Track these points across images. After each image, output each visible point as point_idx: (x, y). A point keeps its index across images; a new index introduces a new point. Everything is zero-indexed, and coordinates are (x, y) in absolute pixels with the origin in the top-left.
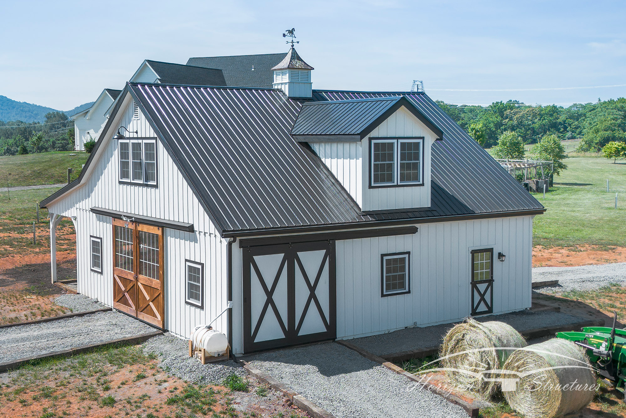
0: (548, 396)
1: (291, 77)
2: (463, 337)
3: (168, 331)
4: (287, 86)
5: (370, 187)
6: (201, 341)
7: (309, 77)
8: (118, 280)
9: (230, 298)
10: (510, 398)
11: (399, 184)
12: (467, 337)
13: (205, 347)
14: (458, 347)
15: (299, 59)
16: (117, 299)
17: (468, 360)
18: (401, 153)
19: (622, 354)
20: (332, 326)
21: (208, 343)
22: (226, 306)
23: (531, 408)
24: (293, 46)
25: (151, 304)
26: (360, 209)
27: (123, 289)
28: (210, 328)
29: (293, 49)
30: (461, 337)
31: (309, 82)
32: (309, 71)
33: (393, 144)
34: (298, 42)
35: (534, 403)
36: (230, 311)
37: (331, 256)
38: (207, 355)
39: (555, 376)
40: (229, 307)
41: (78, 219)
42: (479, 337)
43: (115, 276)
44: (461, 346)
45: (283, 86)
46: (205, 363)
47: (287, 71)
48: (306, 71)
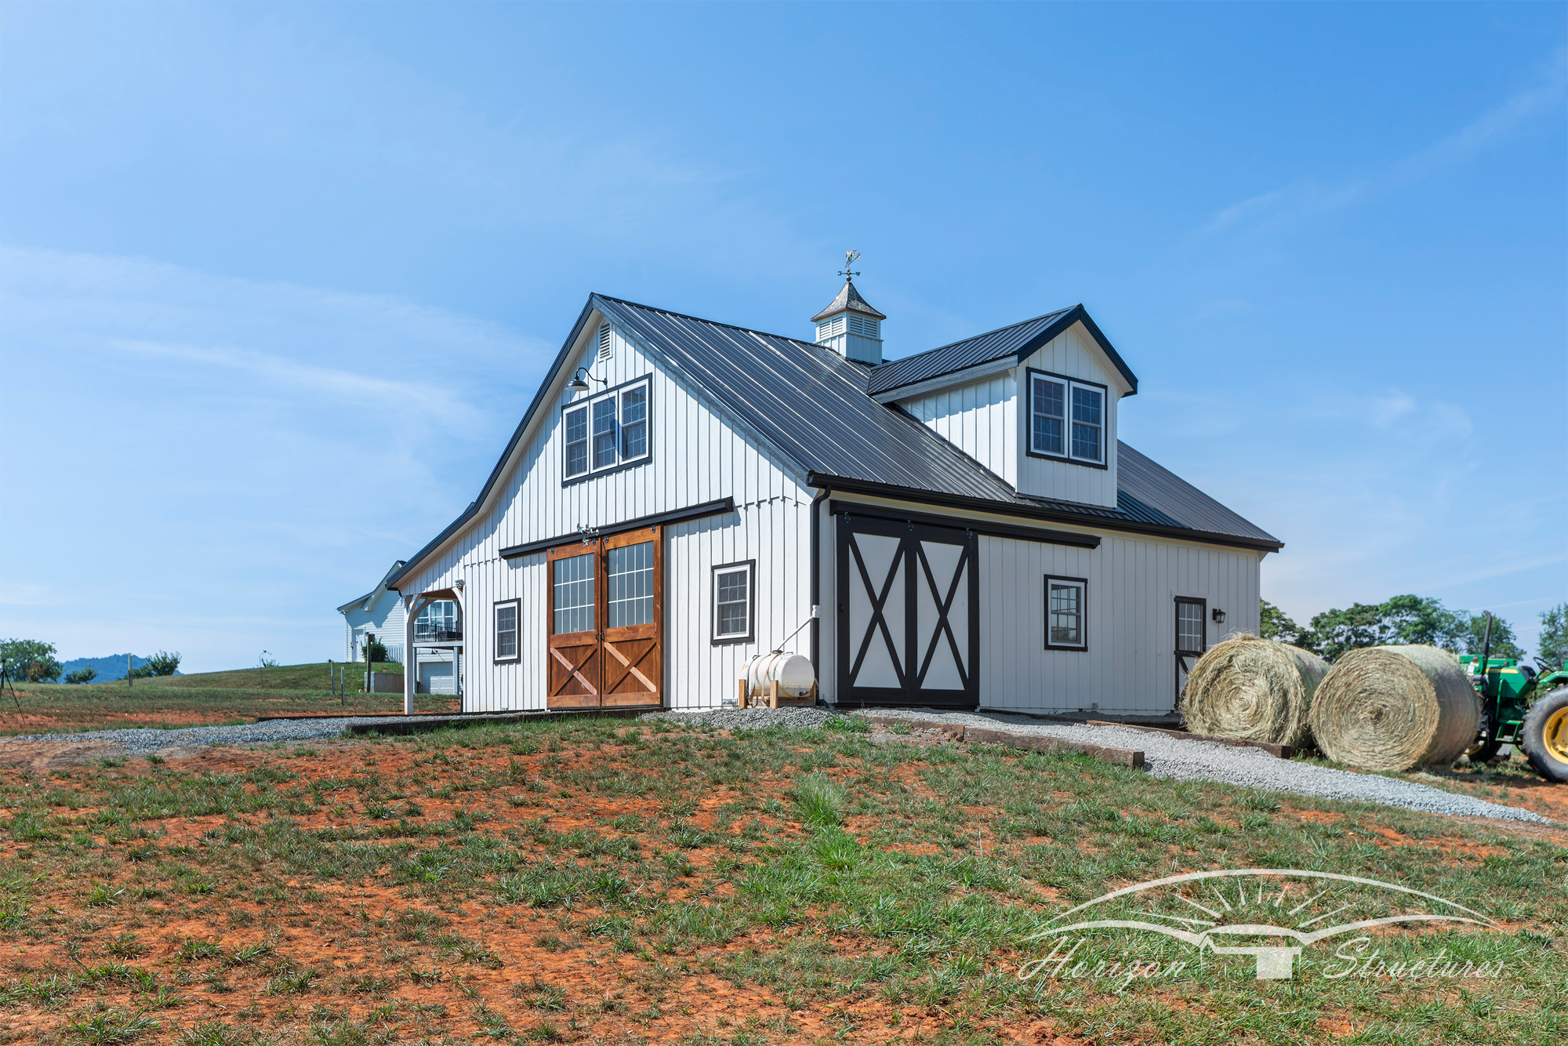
0: (1411, 721)
1: (850, 325)
2: (1230, 660)
3: (670, 709)
4: (843, 340)
5: (1029, 454)
6: (768, 673)
7: (875, 330)
8: (558, 655)
9: (815, 599)
10: (1330, 744)
11: (1071, 457)
12: (1238, 662)
13: (778, 678)
14: (1219, 683)
15: (860, 299)
16: (555, 690)
17: (1241, 699)
18: (1074, 406)
19: (1504, 681)
20: (972, 680)
21: (784, 670)
22: (806, 613)
23: (1373, 751)
24: (849, 279)
25: (634, 670)
26: (1012, 489)
27: (570, 667)
28: (779, 652)
29: (850, 284)
30: (1225, 663)
31: (877, 338)
32: (878, 320)
33: (1061, 386)
34: (858, 274)
35: (1382, 742)
36: (815, 623)
37: (971, 556)
38: (781, 694)
39: (1426, 682)
40: (814, 616)
41: (468, 584)
42: (1263, 654)
43: (552, 650)
44: (1225, 679)
45: (835, 343)
46: (778, 706)
47: (845, 313)
48: (873, 319)
